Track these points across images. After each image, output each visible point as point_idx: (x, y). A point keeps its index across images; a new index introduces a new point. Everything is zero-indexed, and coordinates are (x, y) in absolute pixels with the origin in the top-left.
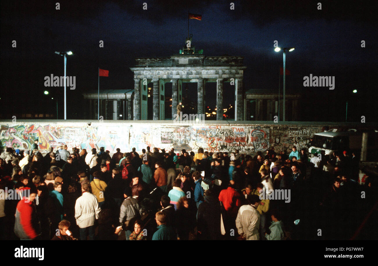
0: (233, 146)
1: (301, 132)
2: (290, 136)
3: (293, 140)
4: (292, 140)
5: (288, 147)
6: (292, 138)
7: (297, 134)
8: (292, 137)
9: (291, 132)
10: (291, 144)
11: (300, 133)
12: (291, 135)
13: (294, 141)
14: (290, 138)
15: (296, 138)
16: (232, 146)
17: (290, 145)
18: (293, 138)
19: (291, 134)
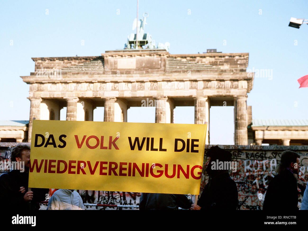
0: (109, 199)
1: (273, 163)
2: (247, 174)
3: (255, 184)
4: (252, 182)
5: (244, 202)
6: (253, 177)
7: (265, 169)
8: (252, 175)
9: (248, 164)
10: (251, 195)
11: (271, 165)
12: (248, 171)
13: (258, 187)
14: (248, 177)
15: (264, 180)
16: (107, 197)
17: (247, 197)
18: (254, 180)
19: (248, 167)
